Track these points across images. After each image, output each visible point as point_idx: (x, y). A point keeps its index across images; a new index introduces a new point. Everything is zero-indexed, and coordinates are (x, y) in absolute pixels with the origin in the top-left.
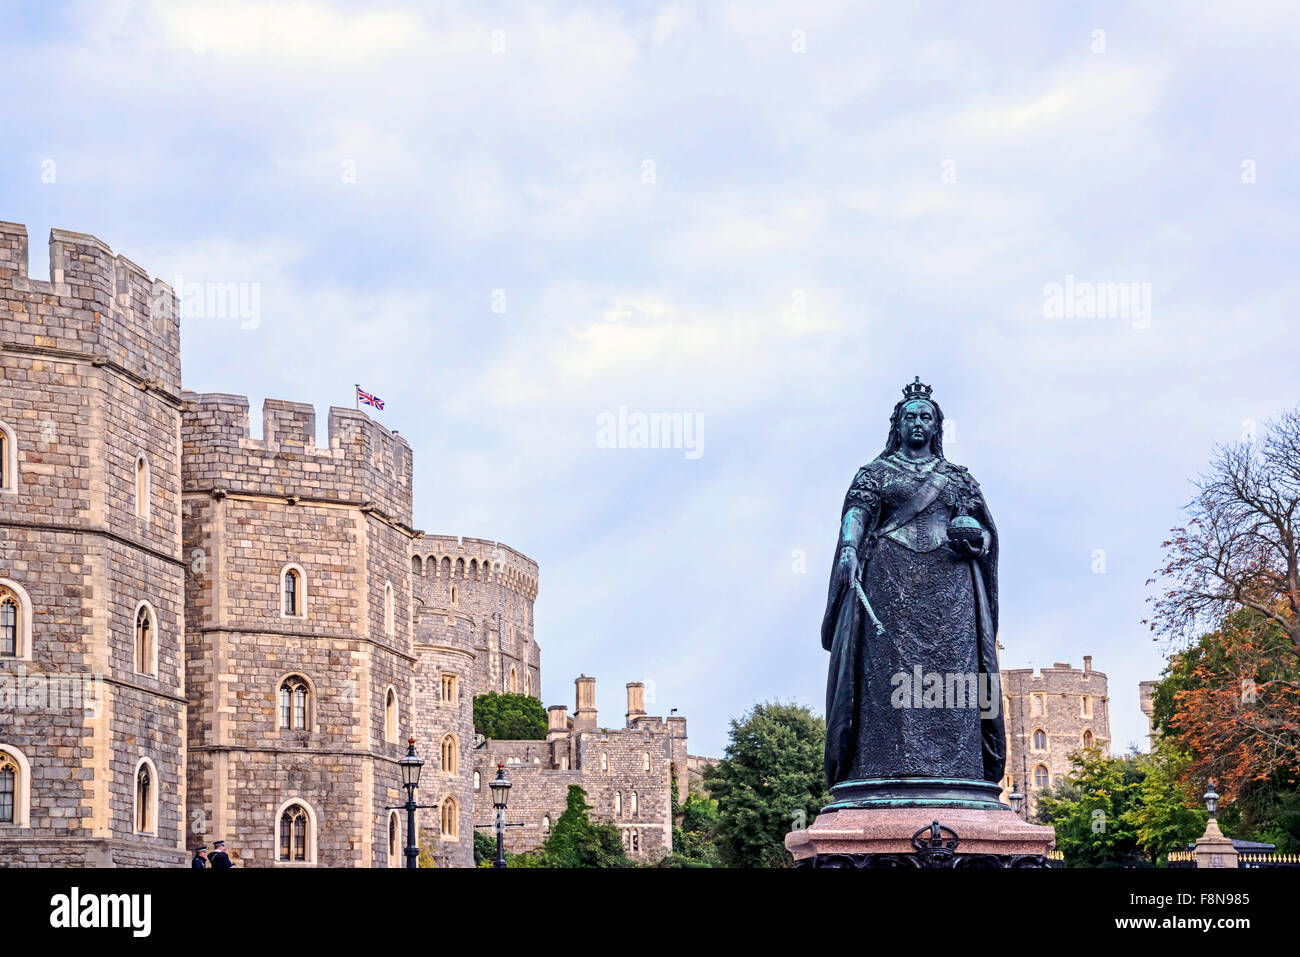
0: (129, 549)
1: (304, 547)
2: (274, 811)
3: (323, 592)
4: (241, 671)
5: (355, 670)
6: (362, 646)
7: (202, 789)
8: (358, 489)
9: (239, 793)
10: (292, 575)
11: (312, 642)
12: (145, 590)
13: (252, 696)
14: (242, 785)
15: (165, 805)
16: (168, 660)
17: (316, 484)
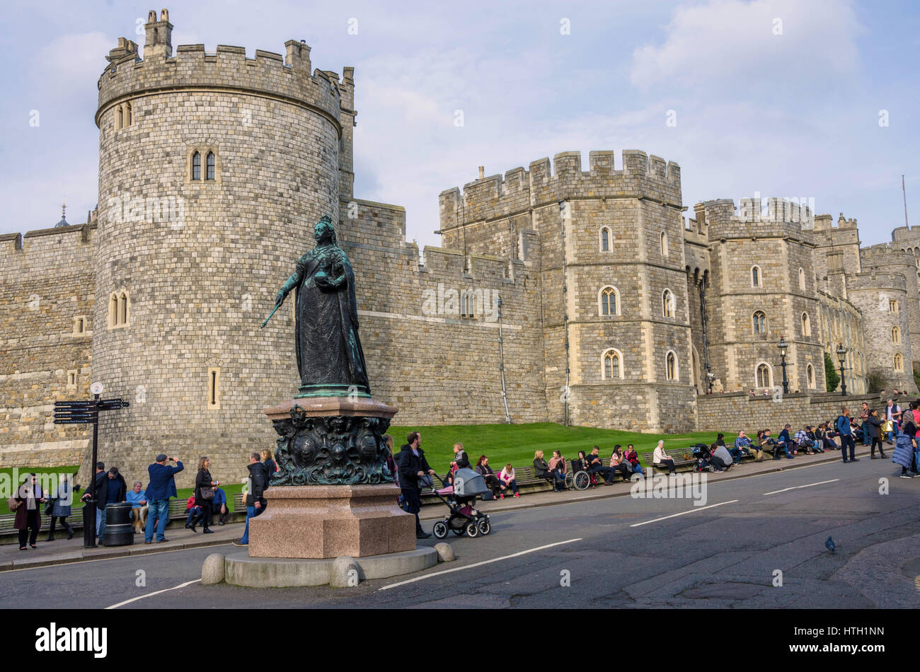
0: (658, 268)
1: (759, 258)
2: (754, 367)
3: (768, 275)
4: (736, 311)
5: (785, 306)
6: (787, 296)
7: (724, 360)
8: (781, 231)
9: (738, 360)
10: (755, 270)
11: (765, 296)
12: (667, 284)
13: (742, 321)
14: (740, 357)
15: (682, 369)
16: (680, 311)
17: (763, 231)
